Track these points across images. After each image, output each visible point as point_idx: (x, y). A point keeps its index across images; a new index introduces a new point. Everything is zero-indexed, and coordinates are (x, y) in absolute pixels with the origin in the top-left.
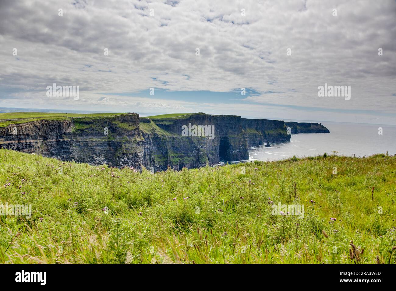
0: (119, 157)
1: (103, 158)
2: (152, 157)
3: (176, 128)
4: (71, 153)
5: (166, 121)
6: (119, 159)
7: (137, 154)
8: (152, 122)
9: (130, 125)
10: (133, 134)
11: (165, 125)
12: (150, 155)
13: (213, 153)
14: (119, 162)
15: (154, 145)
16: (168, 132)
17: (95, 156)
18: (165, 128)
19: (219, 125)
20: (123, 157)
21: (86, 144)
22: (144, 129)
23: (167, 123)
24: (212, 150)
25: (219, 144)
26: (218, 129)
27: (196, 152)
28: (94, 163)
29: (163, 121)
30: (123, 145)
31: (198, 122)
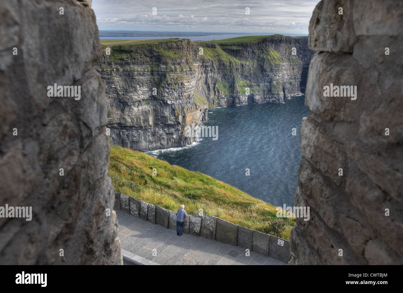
0: (163, 87)
1: (146, 88)
2: (217, 86)
3: (245, 53)
4: (113, 83)
5: (234, 45)
6: (164, 89)
7: (184, 84)
8: (218, 47)
9: (175, 53)
10: (179, 63)
11: (233, 51)
12: (215, 84)
13: (291, 82)
14: (164, 93)
15: (219, 73)
16: (236, 58)
17: (138, 86)
18: (232, 54)
19: (302, 49)
20: (168, 88)
21: (127, 74)
22: (208, 55)
23: (235, 48)
24: (291, 79)
25: (300, 72)
26: (300, 54)
27: (268, 82)
28: (137, 93)
29: (231, 45)
30: (168, 74)
31: (274, 46)
